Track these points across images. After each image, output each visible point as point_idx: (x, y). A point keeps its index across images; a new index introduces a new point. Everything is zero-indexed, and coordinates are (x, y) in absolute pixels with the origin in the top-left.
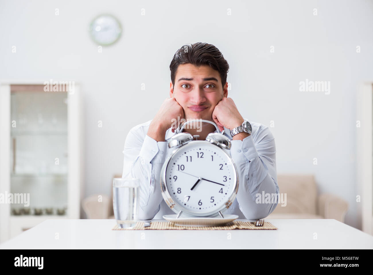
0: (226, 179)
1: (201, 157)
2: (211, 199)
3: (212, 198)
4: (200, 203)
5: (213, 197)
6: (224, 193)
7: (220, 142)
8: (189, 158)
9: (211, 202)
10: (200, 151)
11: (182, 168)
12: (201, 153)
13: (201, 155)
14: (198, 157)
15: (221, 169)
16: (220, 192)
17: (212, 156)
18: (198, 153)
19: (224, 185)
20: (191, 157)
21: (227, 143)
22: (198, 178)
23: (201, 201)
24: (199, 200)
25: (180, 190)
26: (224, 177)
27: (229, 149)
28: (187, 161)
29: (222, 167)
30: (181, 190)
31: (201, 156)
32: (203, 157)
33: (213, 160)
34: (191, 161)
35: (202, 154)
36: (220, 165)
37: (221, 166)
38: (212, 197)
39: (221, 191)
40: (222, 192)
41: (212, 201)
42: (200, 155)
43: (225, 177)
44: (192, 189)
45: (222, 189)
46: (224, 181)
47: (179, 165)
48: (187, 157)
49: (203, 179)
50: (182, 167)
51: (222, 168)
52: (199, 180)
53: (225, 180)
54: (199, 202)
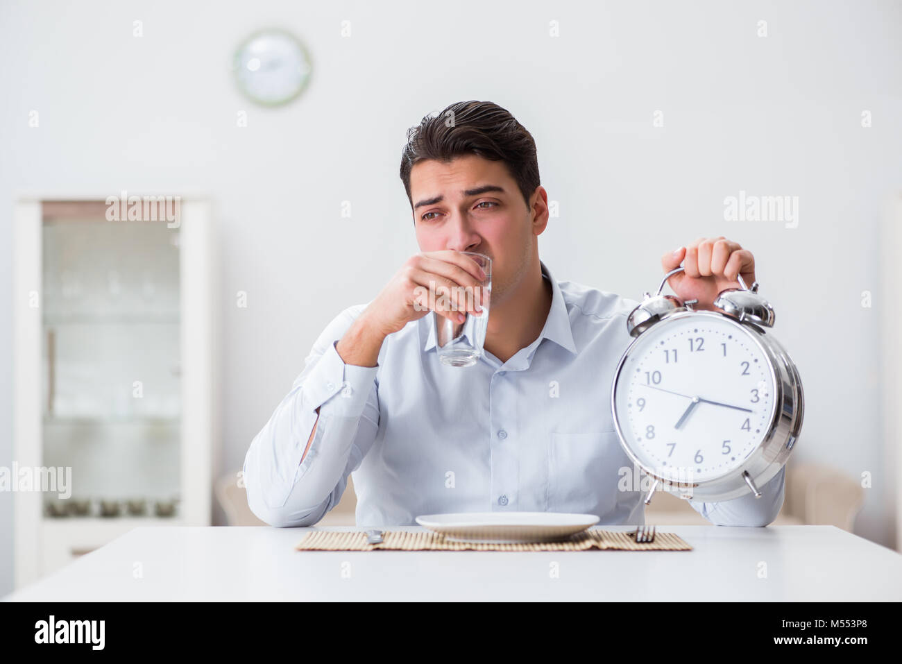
0: (756, 395)
1: (699, 349)
2: (724, 446)
3: (726, 444)
4: (698, 458)
5: (729, 441)
6: (753, 429)
7: (749, 311)
8: (672, 355)
9: (724, 453)
10: (695, 336)
11: (657, 380)
12: (697, 340)
13: (698, 345)
14: (692, 350)
15: (744, 373)
16: (743, 428)
17: (724, 345)
18: (691, 340)
19: (750, 411)
20: (675, 351)
21: (764, 313)
22: (691, 398)
23: (700, 454)
24: (696, 452)
25: (652, 432)
26: (752, 391)
27: (770, 326)
28: (667, 361)
29: (747, 369)
30: (655, 431)
31: (697, 347)
32: (703, 350)
33: (725, 354)
34: (676, 361)
35: (700, 341)
36: (742, 364)
37: (745, 365)
38: (725, 442)
39: (746, 426)
40: (749, 428)
41: (726, 450)
42: (696, 345)
43: (755, 393)
44: (678, 426)
45: (748, 420)
46: (752, 401)
47: (648, 373)
48: (667, 351)
49: (700, 400)
50: (657, 376)
51: (747, 372)
52: (693, 405)
53: (755, 399)
54: (697, 456)
